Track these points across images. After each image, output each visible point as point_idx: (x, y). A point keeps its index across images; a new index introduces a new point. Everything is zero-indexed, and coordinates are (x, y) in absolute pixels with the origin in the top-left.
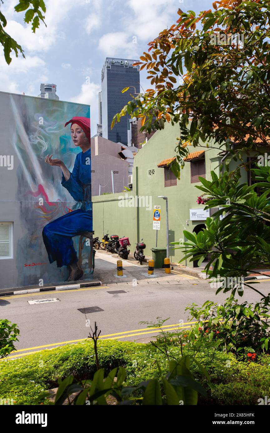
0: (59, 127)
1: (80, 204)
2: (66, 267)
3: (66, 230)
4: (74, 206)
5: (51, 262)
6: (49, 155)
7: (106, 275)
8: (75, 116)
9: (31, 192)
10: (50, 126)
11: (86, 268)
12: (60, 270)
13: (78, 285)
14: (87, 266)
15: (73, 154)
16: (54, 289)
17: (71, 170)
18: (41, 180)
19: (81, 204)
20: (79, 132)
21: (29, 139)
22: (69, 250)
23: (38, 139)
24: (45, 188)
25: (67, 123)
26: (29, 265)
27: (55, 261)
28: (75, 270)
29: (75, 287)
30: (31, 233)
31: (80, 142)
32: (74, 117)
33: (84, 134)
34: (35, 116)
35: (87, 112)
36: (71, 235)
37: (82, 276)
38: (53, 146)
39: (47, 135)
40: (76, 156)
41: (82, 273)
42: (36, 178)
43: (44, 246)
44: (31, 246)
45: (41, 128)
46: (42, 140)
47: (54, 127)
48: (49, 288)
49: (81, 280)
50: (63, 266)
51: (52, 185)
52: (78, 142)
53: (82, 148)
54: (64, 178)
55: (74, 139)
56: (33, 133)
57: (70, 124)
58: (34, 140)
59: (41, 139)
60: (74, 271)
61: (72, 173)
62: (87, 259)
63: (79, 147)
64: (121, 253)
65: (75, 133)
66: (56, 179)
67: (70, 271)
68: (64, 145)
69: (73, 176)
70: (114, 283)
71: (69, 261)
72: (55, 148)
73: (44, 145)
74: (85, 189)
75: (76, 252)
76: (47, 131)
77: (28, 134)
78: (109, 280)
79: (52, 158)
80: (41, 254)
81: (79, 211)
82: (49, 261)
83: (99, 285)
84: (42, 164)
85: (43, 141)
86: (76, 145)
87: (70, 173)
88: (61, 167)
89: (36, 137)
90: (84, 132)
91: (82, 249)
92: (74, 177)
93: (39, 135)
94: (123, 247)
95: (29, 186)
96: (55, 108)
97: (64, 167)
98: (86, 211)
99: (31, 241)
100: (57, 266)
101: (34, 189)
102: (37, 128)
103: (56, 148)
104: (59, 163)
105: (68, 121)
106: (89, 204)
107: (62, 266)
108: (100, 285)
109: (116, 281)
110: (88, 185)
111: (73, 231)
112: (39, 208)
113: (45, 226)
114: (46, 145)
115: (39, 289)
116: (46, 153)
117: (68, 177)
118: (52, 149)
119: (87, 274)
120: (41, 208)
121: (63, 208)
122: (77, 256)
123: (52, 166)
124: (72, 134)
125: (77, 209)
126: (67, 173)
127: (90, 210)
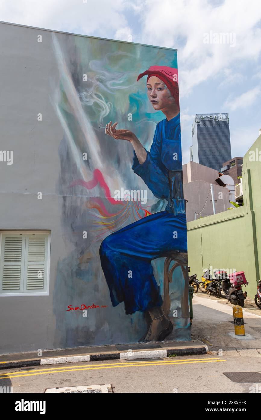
0: (129, 81)
1: (164, 202)
2: (141, 313)
4: (153, 205)
5: (114, 304)
6: (111, 122)
7: (213, 331)
8: (152, 65)
9: (82, 182)
10: (114, 79)
12: (131, 319)
13: (162, 352)
14: (180, 314)
15: (152, 122)
16: (117, 357)
17: (149, 148)
18: (99, 163)
19: (167, 203)
20: (161, 89)
21: (81, 98)
22: (147, 283)
23: (94, 98)
24: (104, 175)
25: (141, 76)
26: (76, 309)
27: (121, 302)
28: (158, 321)
29: (157, 355)
30: (81, 251)
31: (163, 104)
32: (151, 67)
33: (168, 91)
34: (90, 64)
35: (172, 58)
36: (150, 257)
37: (170, 333)
38: (118, 108)
39: (109, 92)
40: (156, 124)
41: (171, 326)
42: (90, 158)
43: (102, 274)
44: (79, 273)
45: (100, 82)
46: (101, 99)
47: (119, 81)
48: (107, 355)
49: (168, 340)
50: (136, 312)
51: (116, 171)
52: (160, 104)
53: (166, 113)
54: (136, 160)
55: (152, 99)
56: (87, 89)
57: (146, 77)
58: (88, 100)
59: (100, 97)
60: (155, 323)
61: (149, 151)
62: (178, 300)
63: (161, 111)
64: (234, 296)
65: (153, 90)
66: (124, 161)
67: (150, 322)
68: (136, 108)
69: (151, 157)
70: (232, 349)
71: (146, 303)
72: (122, 112)
73: (104, 108)
74: (173, 179)
75: (159, 287)
76: (109, 86)
77: (78, 90)
78: (220, 342)
79: (117, 128)
80: (96, 289)
81: (162, 215)
82: (111, 303)
83: (202, 352)
84: (101, 136)
85: (102, 101)
86: (155, 109)
87: (147, 152)
88: (132, 142)
89: (91, 96)
90: (168, 89)
91: (169, 281)
92: (153, 159)
93: (96, 92)
94: (236, 288)
95: (79, 172)
96: (121, 53)
97: (137, 142)
98: (175, 214)
99: (80, 264)
100: (125, 311)
101: (86, 176)
102: (93, 82)
103: (124, 113)
104: (128, 135)
105: (142, 72)
106: (180, 202)
107: (134, 312)
108: (206, 354)
109: (234, 346)
110: (177, 171)
111: (153, 249)
112: (94, 207)
113: (104, 239)
114: (107, 106)
115: (89, 356)
116: (107, 119)
117: (143, 159)
118: (116, 113)
119: (179, 330)
120: (98, 208)
121: (134, 209)
122: (161, 295)
123: (116, 140)
124: (148, 91)
125: (159, 211)
126: (142, 152)
127: (182, 214)
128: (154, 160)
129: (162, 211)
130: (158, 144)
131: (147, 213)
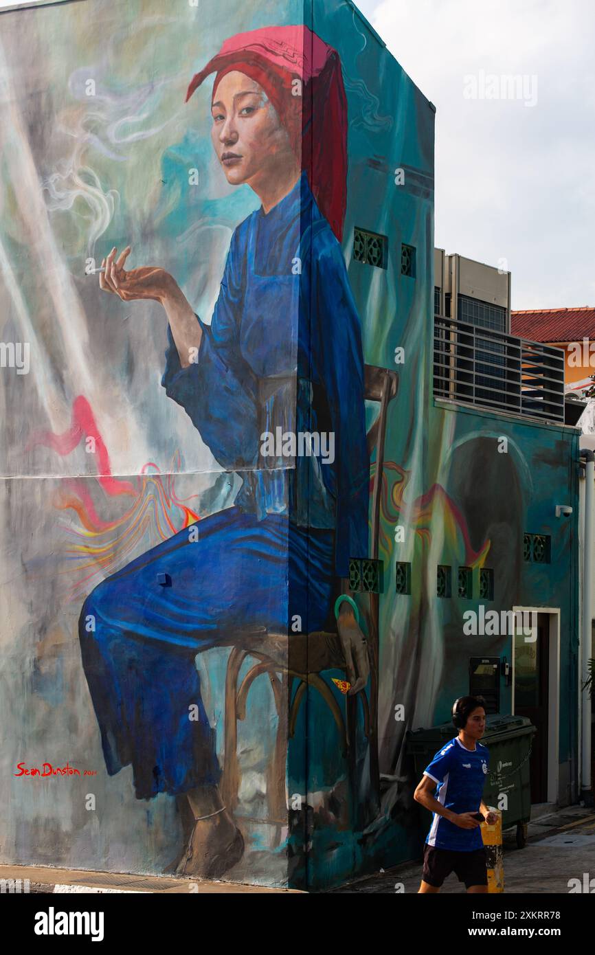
0: (163, 109)
1: (232, 482)
2: (171, 799)
3: (174, 616)
4: (205, 491)
5: (112, 771)
6: (116, 250)
9: (48, 437)
10: (125, 113)
11: (257, 822)
12: (148, 812)
14: (264, 812)
15: (221, 226)
17: (207, 313)
18: (84, 376)
19: (239, 482)
20: (251, 111)
21: (47, 194)
23: (77, 187)
24: (97, 411)
25: (199, 79)
27: (125, 764)
28: (210, 824)
30: (40, 625)
31: (253, 159)
32: (226, 42)
33: (272, 111)
34: (69, 84)
36: (193, 644)
37: (237, 860)
38: (132, 204)
39: (113, 156)
40: (230, 233)
41: (239, 842)
42: (66, 367)
44: (37, 682)
45: (91, 132)
46: (94, 184)
47: (139, 114)
50: (160, 795)
51: (124, 397)
52: (244, 161)
53: (259, 187)
54: (173, 356)
55: (223, 150)
56: (61, 161)
57: (212, 77)
58: (62, 195)
59: (90, 181)
60: (203, 828)
61: (207, 320)
62: (260, 771)
63: (246, 186)
65: (228, 118)
66: (143, 365)
67: (188, 824)
69: (212, 340)
71: (182, 770)
72: (143, 214)
73: (99, 209)
74: (268, 404)
75: (213, 732)
76: (112, 138)
77: (42, 173)
79: (128, 266)
80: (73, 727)
81: (228, 519)
82: (103, 764)
85: (95, 191)
86: (232, 182)
87: (204, 326)
88: (165, 302)
89: (70, 181)
90: (271, 107)
91: (237, 717)
92: (216, 348)
93: (81, 167)
95: (42, 408)
98: (260, 518)
99: (39, 659)
100: (134, 790)
101: (57, 420)
102: (75, 136)
103: (147, 215)
104: (155, 283)
105: (201, 66)
106: (273, 480)
107: (154, 795)
110: (280, 379)
112: (69, 506)
113: (89, 593)
114: (107, 204)
116: (105, 242)
118: (128, 220)
119: (259, 855)
120: (79, 509)
121: (159, 507)
122: (218, 752)
123: (125, 303)
124: (215, 128)
125: (220, 510)
126: (189, 330)
127: (277, 515)
128: (220, 350)
129: (226, 508)
130: (234, 296)
131: (190, 516)
